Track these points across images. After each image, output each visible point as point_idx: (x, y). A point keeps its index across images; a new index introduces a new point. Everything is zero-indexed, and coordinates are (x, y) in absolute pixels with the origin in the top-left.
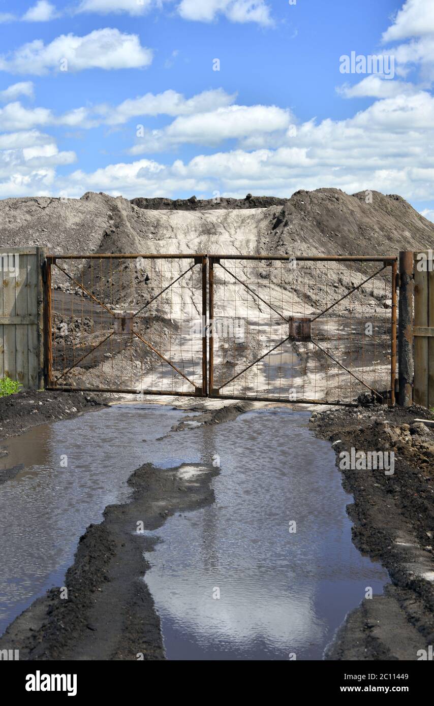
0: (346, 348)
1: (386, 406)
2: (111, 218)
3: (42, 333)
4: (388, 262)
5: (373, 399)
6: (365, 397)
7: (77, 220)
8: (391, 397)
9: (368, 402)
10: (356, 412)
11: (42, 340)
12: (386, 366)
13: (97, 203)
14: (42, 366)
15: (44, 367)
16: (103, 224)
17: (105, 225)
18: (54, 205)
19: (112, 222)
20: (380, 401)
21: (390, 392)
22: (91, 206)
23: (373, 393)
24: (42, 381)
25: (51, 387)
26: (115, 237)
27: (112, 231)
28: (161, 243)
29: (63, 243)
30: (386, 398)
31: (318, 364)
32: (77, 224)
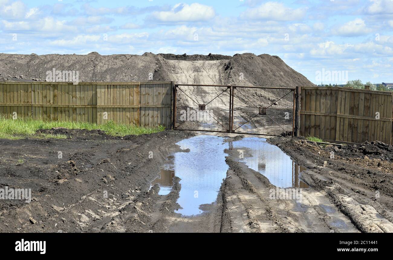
0: (266, 119)
1: (291, 136)
2: (157, 64)
3: (172, 111)
4: (292, 90)
5: (287, 134)
6: (284, 133)
7: (143, 65)
8: (292, 134)
9: (285, 135)
10: (281, 138)
11: (172, 113)
12: (285, 126)
13: (151, 57)
14: (172, 122)
15: (173, 122)
16: (154, 67)
17: (155, 67)
18: (133, 58)
19: (157, 66)
20: (289, 135)
21: (292, 132)
22: (148, 58)
23: (286, 132)
24: (172, 127)
25: (175, 129)
26: (159, 72)
27: (158, 70)
28: (178, 75)
29: (137, 74)
30: (291, 134)
31: (259, 125)
32: (143, 66)
